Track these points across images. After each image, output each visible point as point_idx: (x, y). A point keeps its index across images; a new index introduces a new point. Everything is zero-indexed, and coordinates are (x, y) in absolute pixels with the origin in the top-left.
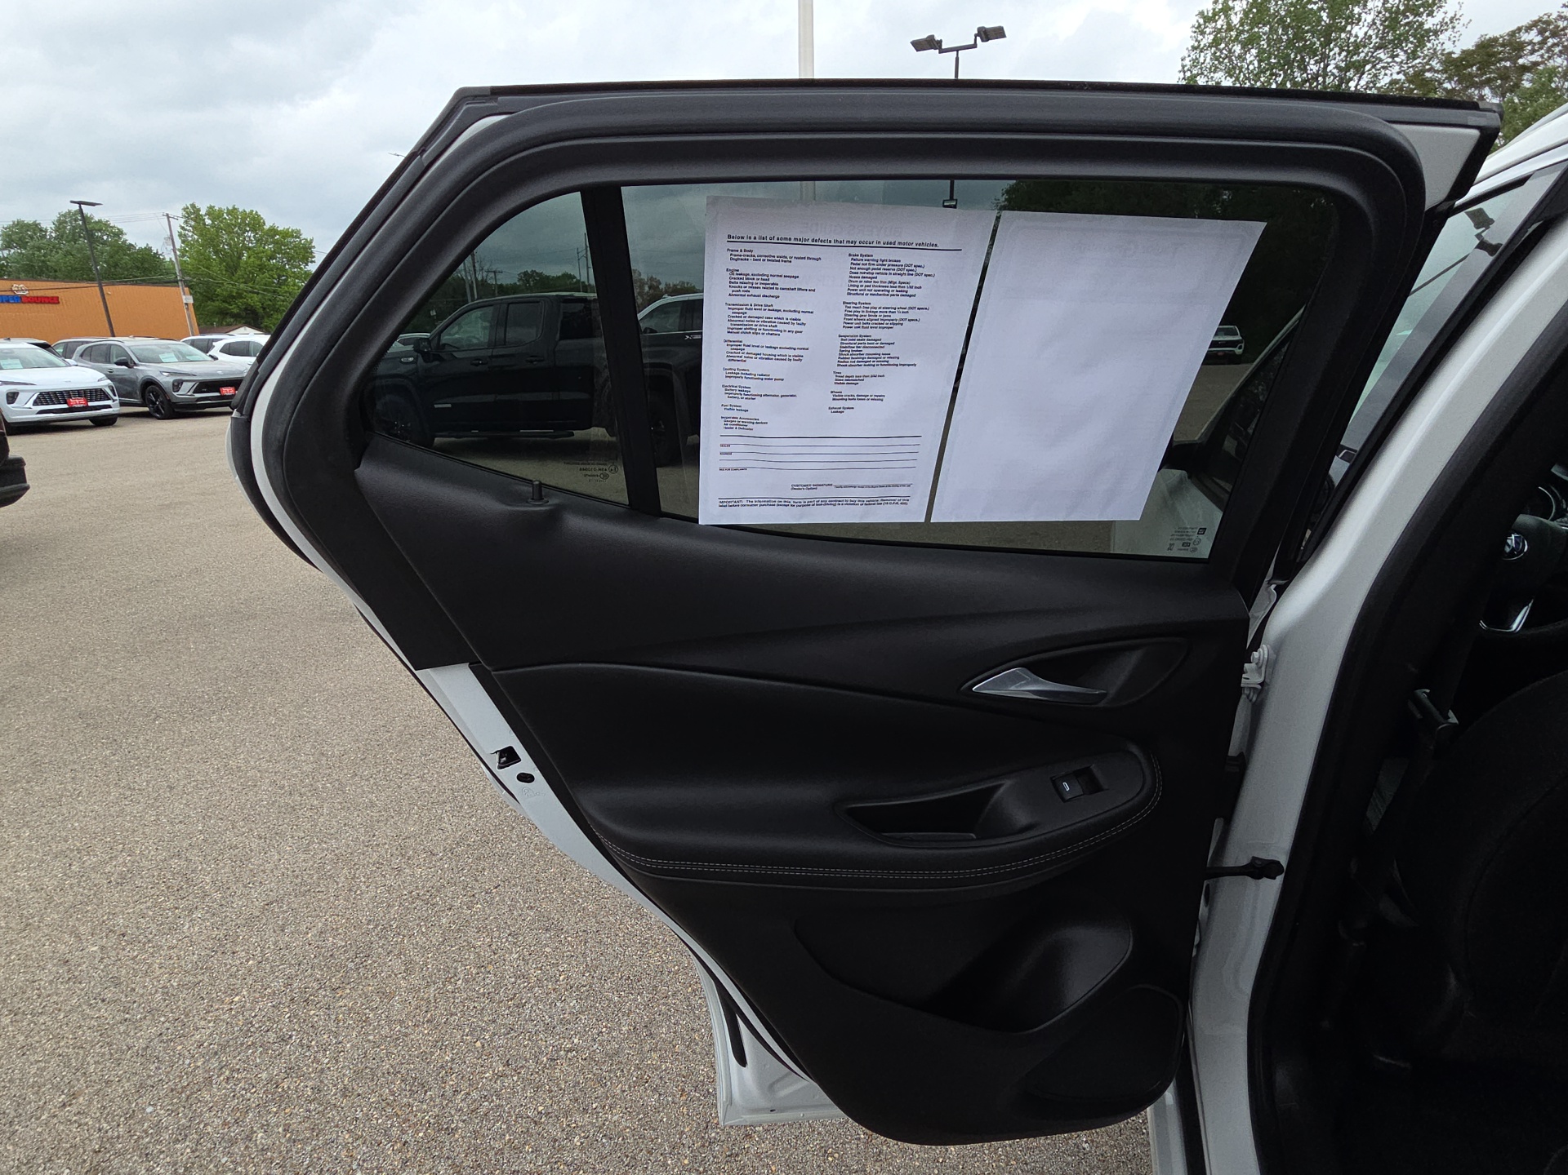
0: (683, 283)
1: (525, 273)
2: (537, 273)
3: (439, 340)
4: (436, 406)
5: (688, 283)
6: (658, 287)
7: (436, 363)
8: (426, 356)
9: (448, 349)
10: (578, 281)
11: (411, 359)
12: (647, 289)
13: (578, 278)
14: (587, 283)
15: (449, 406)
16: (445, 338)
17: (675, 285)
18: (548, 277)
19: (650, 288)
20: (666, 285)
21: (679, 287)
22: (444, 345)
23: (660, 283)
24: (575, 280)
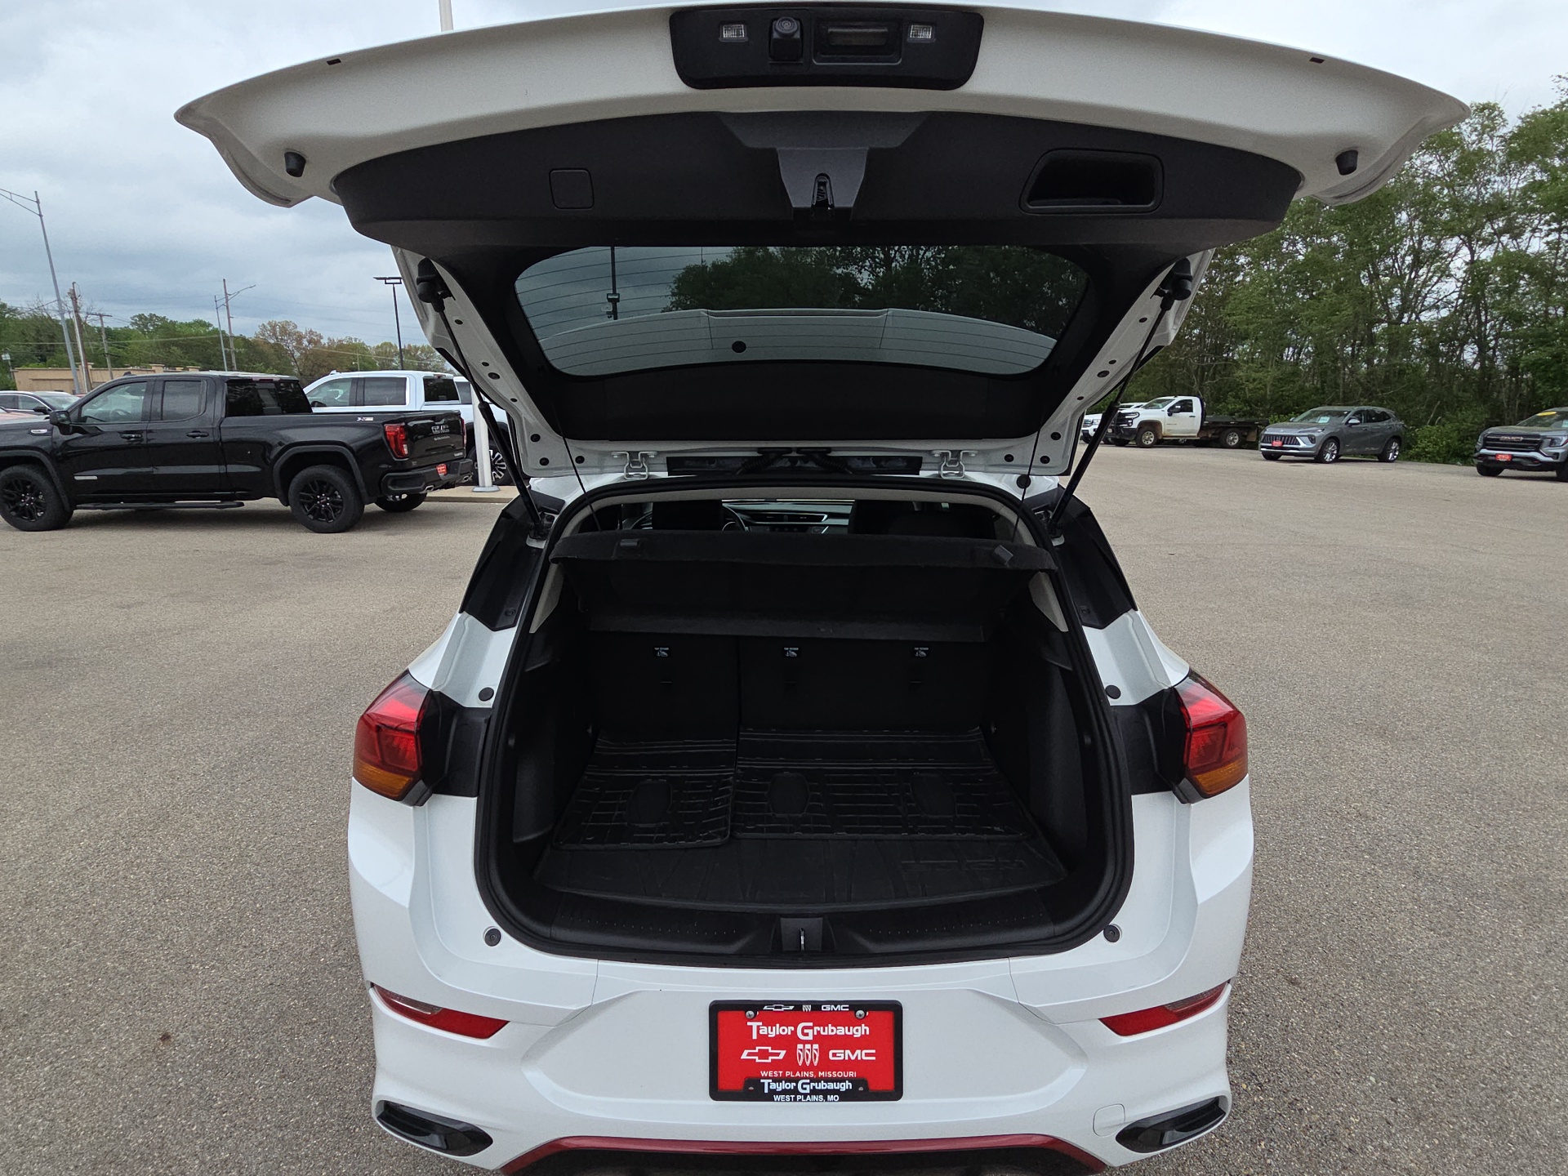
0: (350, 339)
1: (141, 317)
2: (156, 317)
3: (80, 413)
4: (77, 478)
5: (356, 339)
6: (319, 341)
7: (77, 435)
8: (64, 429)
9: (89, 421)
10: (216, 331)
11: (44, 431)
12: (305, 343)
13: (216, 326)
14: (227, 332)
15: (95, 478)
16: (87, 411)
17: (340, 341)
18: (173, 323)
19: (310, 342)
20: (329, 339)
21: (345, 343)
22: (86, 417)
23: (321, 337)
24: (211, 328)
